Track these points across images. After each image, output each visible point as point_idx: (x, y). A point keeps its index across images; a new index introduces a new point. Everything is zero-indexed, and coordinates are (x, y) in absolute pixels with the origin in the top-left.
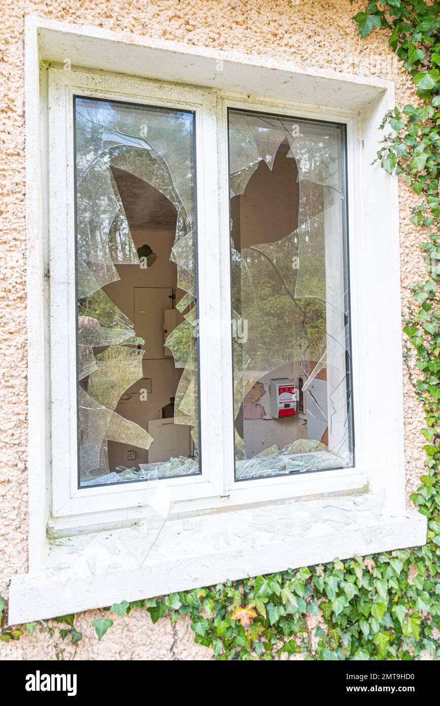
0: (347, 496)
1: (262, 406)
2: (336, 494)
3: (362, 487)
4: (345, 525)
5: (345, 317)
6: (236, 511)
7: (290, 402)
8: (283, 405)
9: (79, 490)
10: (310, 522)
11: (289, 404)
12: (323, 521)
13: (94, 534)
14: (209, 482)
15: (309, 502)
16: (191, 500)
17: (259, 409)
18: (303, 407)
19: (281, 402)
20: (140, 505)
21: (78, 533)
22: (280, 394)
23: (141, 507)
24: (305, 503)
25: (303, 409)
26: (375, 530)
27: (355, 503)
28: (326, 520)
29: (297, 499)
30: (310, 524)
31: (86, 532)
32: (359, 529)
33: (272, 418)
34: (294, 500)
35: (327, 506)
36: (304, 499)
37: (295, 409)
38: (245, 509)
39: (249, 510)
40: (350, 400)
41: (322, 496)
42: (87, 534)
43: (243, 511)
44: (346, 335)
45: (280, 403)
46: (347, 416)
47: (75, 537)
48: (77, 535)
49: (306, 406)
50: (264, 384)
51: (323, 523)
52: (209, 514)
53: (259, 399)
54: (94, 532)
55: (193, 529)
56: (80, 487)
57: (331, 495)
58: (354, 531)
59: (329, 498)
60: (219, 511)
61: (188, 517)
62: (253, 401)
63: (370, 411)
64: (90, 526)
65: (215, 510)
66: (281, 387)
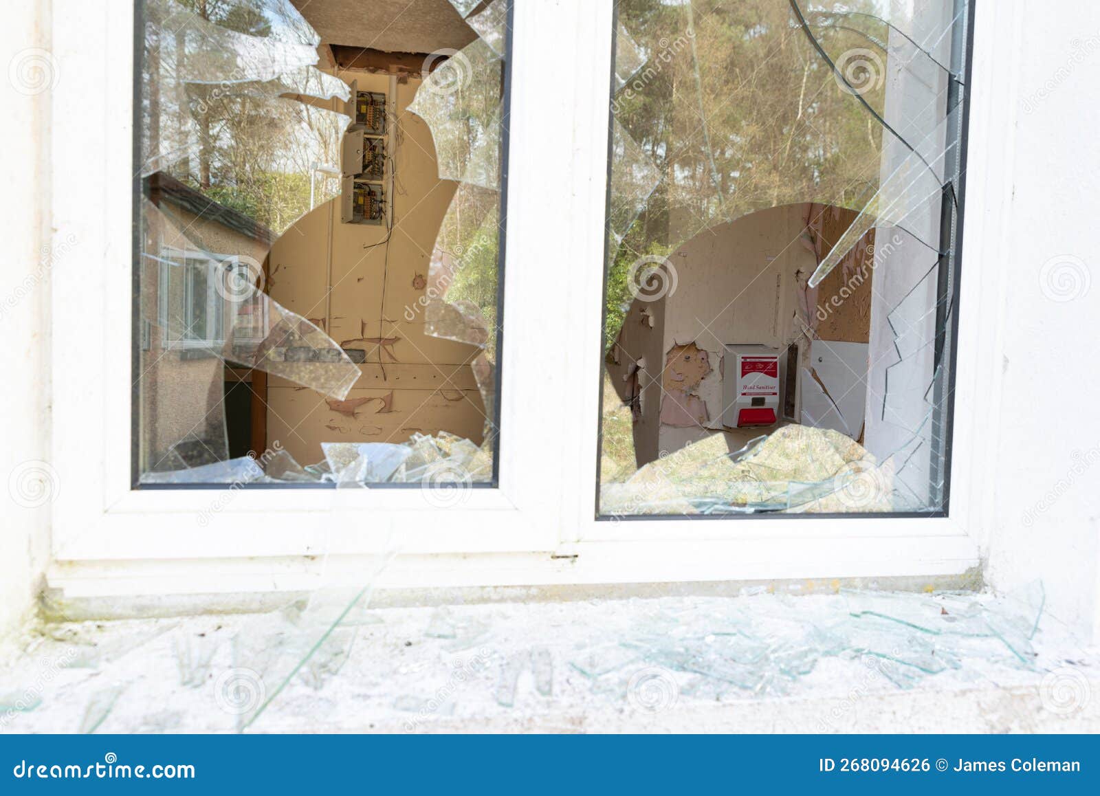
0: (920, 592)
1: (702, 399)
2: (889, 586)
3: (963, 572)
4: (922, 673)
5: (952, 84)
6: (595, 601)
7: (764, 394)
8: (749, 399)
9: (136, 492)
10: (811, 650)
11: (763, 399)
12: (854, 654)
13: (177, 619)
14: (517, 509)
15: (806, 597)
16: (465, 556)
17: (695, 405)
18: (793, 406)
19: (745, 391)
20: (309, 553)
21: (134, 613)
22: (744, 374)
23: (313, 558)
24: (795, 599)
25: (793, 411)
26: (1022, 698)
27: (944, 612)
28: (859, 652)
29: (774, 586)
30: (811, 657)
31: (156, 612)
32: (971, 691)
33: (722, 427)
34: (763, 588)
35: (864, 613)
36: (791, 587)
37: (775, 411)
38: (621, 598)
39: (631, 600)
40: (948, 326)
41: (844, 586)
42: (158, 617)
43: (615, 604)
44: (949, 141)
45: (744, 394)
46: (931, 377)
47: (118, 623)
48: (129, 617)
49: (801, 403)
50: (711, 355)
51: (853, 658)
52: (515, 600)
53: (698, 385)
54: (179, 614)
55: (454, 636)
56: (136, 485)
57: (870, 585)
58: (956, 696)
59: (867, 592)
60: (547, 594)
61: (454, 601)
62: (684, 388)
63: (1006, 360)
64: (168, 596)
65: (534, 591)
66: (748, 360)
